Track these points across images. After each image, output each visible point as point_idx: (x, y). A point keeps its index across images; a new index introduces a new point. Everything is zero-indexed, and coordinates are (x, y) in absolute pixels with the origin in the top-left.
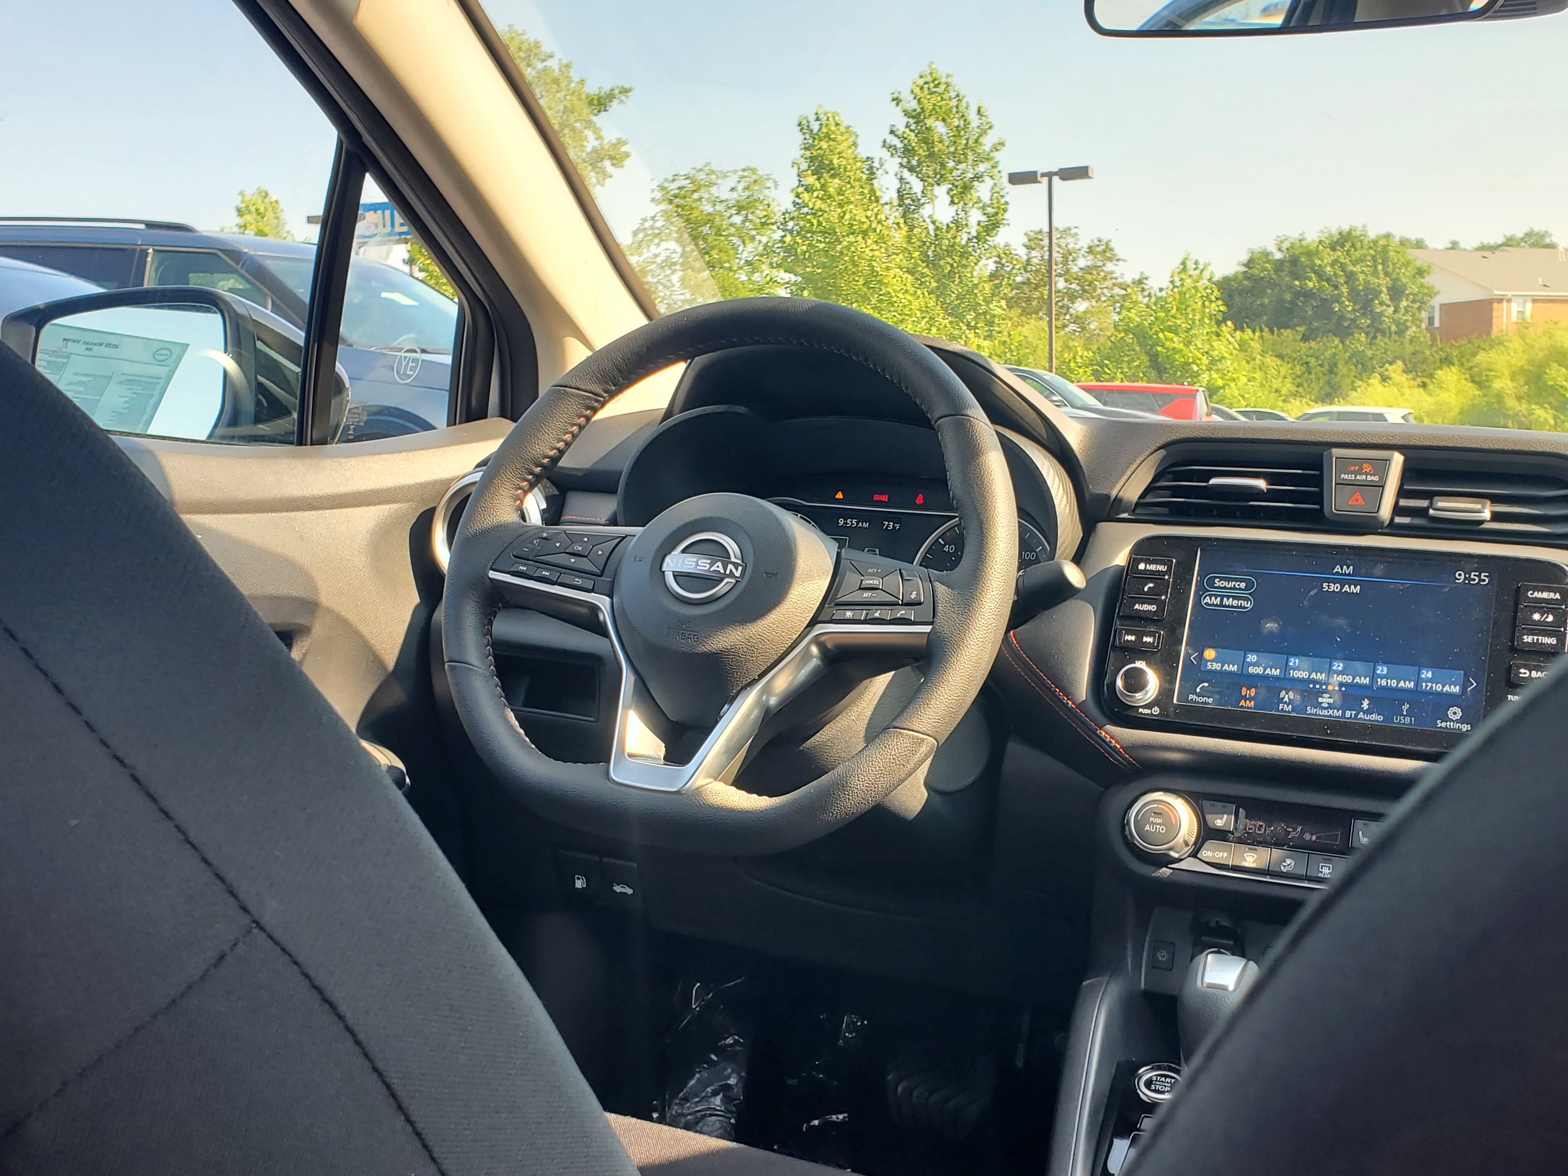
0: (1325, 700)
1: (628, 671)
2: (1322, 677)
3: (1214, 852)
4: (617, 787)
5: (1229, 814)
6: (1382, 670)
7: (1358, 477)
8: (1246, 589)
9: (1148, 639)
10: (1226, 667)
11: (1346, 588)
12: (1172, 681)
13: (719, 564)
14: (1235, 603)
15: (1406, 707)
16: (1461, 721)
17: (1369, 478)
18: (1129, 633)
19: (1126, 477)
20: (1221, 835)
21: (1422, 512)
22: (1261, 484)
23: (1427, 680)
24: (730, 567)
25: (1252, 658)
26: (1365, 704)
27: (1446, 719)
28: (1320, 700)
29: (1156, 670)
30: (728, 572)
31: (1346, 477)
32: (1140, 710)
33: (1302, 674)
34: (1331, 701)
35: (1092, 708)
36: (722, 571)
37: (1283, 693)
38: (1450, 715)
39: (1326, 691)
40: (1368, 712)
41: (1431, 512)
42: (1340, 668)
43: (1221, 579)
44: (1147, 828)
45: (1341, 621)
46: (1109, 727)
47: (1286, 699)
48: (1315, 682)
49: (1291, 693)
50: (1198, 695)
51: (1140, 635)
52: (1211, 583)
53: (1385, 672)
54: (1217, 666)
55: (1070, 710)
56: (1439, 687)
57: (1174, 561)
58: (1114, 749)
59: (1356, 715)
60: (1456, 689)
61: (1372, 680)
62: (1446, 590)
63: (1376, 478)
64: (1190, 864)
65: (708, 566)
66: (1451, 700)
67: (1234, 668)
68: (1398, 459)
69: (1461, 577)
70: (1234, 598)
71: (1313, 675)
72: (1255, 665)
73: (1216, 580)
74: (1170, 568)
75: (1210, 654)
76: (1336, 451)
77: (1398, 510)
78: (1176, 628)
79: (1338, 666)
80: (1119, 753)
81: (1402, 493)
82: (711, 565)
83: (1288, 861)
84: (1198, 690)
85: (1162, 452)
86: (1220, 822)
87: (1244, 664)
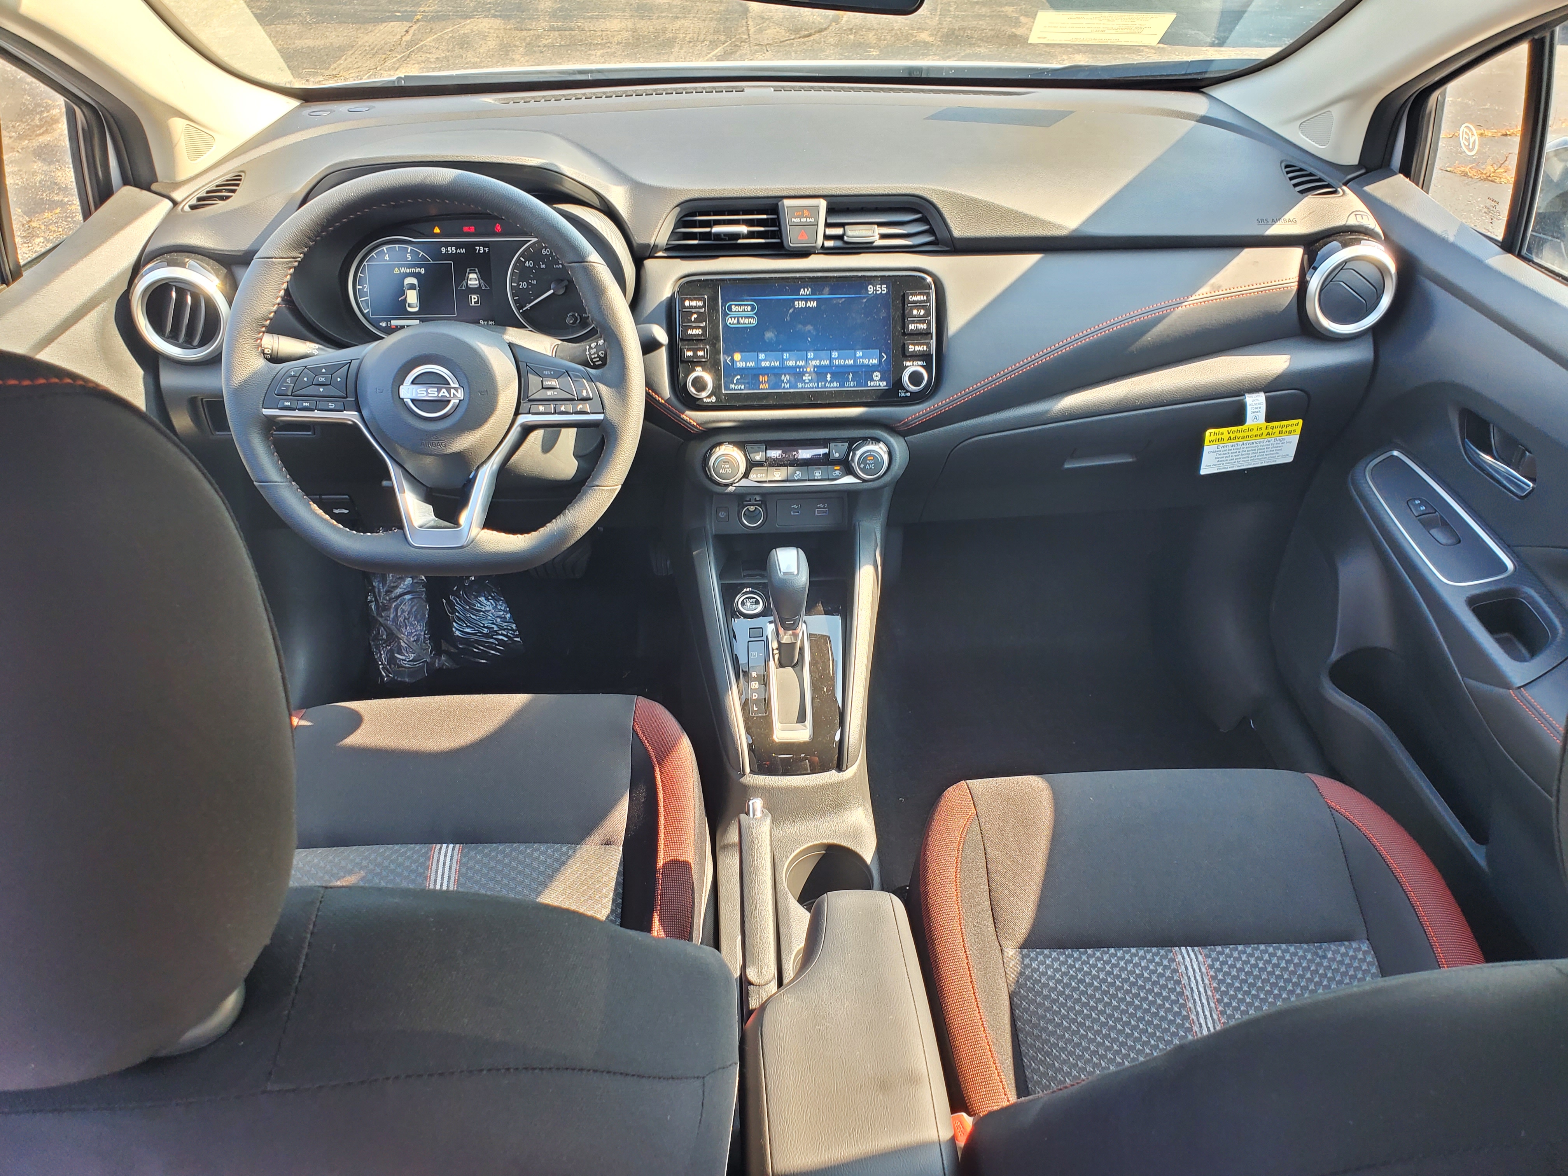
0: (807, 378)
1: (394, 467)
2: (802, 363)
3: (757, 475)
4: (417, 550)
5: (762, 452)
6: (835, 354)
7: (802, 220)
8: (752, 310)
9: (700, 353)
10: (748, 364)
11: (809, 304)
12: (720, 379)
13: (444, 390)
14: (747, 321)
15: (850, 376)
16: (881, 380)
17: (809, 220)
18: (689, 350)
19: (658, 230)
20: (760, 464)
21: (840, 238)
22: (744, 229)
23: (860, 358)
24: (452, 391)
25: (762, 356)
26: (829, 377)
27: (872, 380)
28: (804, 378)
29: (710, 372)
30: (452, 396)
31: (795, 220)
32: (705, 400)
33: (791, 363)
34: (810, 378)
35: (674, 401)
36: (448, 396)
37: (783, 376)
38: (875, 378)
39: (806, 372)
40: (831, 382)
41: (845, 238)
42: (812, 357)
43: (736, 305)
44: (721, 471)
45: (809, 327)
46: (688, 413)
47: (785, 380)
48: (799, 367)
49: (787, 376)
50: (735, 384)
51: (695, 351)
52: (730, 310)
53: (837, 356)
54: (742, 365)
55: (662, 404)
56: (866, 362)
57: (706, 297)
58: (693, 426)
59: (825, 385)
60: (876, 361)
61: (830, 362)
62: (865, 300)
63: (812, 220)
64: (744, 483)
65: (436, 393)
66: (874, 368)
67: (752, 364)
68: (823, 204)
69: (871, 289)
70: (746, 317)
71: (798, 363)
72: (764, 360)
73: (733, 306)
74: (704, 303)
75: (737, 356)
76: (787, 202)
77: (827, 237)
78: (715, 344)
79: (811, 355)
80: (696, 427)
81: (828, 225)
82: (439, 391)
83: (798, 473)
84: (735, 382)
85: (678, 209)
86: (758, 457)
87: (758, 361)
